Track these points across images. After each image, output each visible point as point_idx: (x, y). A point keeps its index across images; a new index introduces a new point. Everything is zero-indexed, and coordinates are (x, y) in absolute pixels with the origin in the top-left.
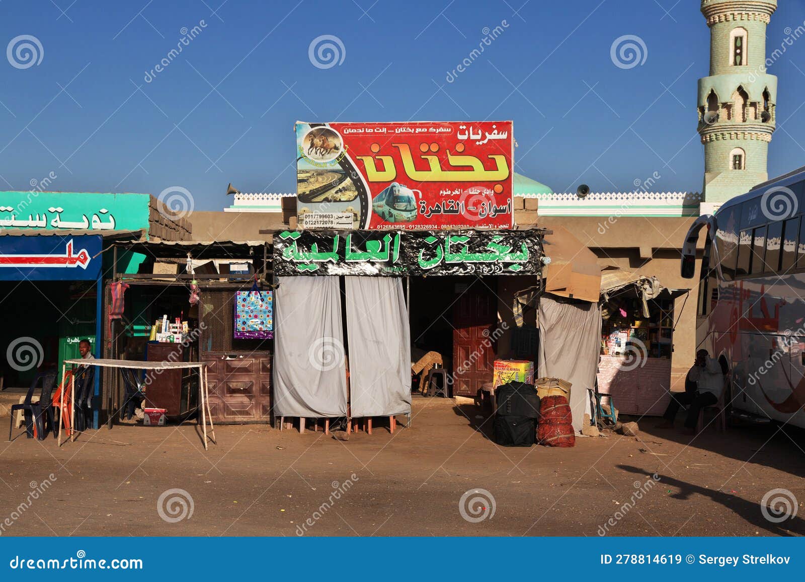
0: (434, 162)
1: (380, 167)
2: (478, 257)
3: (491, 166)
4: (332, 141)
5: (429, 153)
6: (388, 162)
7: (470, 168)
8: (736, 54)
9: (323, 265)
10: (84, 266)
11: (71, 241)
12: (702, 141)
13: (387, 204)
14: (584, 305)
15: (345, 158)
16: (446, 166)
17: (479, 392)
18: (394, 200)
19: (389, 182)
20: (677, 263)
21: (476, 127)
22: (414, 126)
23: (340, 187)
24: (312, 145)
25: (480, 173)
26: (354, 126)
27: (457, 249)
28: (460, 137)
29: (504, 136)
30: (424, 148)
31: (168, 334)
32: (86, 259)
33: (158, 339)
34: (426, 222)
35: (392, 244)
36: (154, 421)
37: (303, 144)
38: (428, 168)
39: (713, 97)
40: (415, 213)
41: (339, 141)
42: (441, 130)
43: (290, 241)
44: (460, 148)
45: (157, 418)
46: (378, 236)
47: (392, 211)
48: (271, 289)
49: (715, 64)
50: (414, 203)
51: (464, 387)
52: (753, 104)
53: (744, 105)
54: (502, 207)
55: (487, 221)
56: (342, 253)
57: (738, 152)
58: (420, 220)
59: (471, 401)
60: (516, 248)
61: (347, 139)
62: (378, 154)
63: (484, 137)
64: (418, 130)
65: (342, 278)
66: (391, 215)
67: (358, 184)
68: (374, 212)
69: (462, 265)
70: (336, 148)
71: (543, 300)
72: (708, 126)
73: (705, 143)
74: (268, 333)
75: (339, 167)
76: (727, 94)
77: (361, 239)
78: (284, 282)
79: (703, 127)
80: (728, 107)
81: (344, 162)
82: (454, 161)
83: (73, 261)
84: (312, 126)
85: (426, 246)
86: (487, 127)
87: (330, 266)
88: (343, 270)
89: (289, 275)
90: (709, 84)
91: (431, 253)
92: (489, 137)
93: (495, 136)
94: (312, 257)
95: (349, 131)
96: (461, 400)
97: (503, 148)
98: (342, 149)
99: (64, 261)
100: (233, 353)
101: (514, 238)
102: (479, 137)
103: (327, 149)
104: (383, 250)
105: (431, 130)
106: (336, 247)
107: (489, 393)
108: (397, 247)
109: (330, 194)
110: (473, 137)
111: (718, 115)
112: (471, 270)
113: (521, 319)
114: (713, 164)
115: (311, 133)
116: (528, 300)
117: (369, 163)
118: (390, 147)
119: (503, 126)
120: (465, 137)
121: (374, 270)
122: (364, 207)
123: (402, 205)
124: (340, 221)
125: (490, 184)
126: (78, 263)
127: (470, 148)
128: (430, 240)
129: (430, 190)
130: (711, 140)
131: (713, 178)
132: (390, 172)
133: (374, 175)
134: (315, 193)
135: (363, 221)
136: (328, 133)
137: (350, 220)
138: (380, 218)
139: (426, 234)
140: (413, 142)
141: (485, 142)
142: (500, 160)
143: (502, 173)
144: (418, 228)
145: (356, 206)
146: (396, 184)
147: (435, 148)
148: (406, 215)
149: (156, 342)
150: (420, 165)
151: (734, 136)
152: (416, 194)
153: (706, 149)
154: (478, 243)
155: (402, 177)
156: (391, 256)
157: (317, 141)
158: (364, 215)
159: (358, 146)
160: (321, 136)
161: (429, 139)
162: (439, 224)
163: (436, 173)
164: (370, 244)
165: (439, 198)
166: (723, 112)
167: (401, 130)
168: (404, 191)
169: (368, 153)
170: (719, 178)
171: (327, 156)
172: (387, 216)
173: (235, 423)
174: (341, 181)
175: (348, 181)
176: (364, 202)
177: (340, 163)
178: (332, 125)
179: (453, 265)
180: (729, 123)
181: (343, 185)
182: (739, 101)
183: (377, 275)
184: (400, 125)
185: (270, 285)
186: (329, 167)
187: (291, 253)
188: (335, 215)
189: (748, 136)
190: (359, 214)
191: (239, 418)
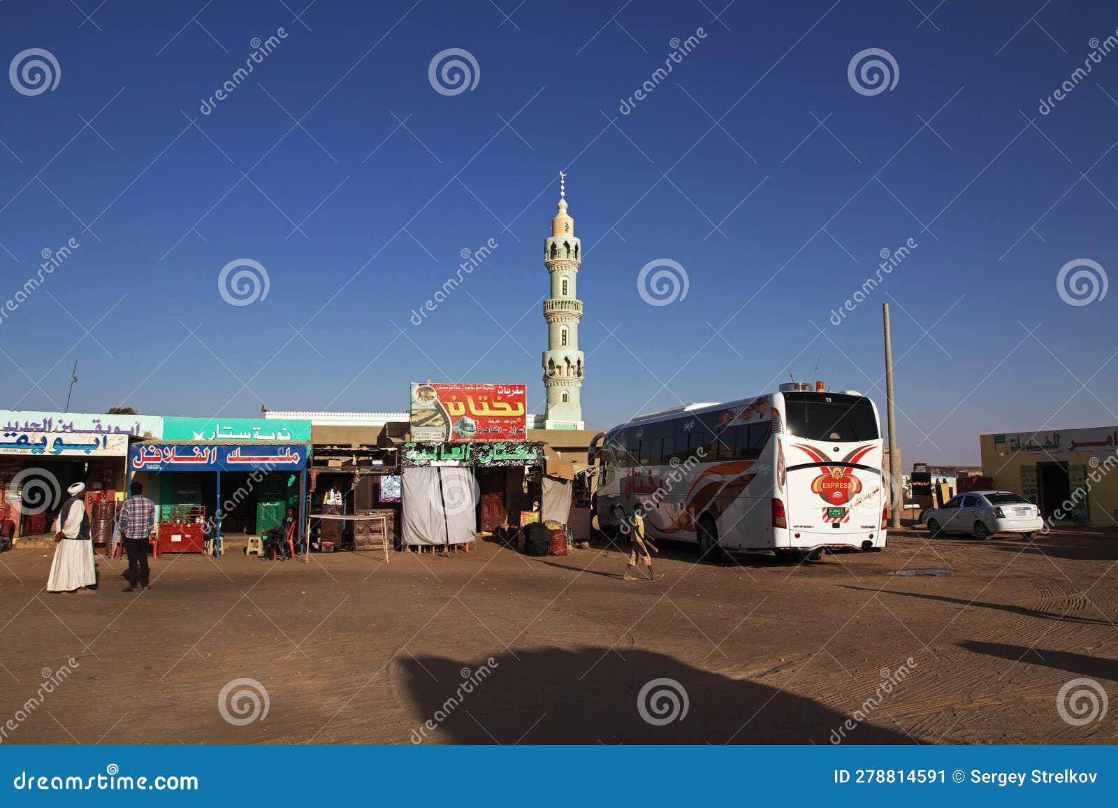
0: (485, 405)
1: (457, 408)
2: (512, 457)
3: (515, 408)
4: (431, 394)
5: (482, 400)
6: (461, 405)
7: (504, 409)
8: (563, 339)
9: (429, 461)
10: (296, 463)
11: (289, 448)
12: (545, 386)
13: (460, 427)
14: (564, 481)
15: (438, 404)
16: (491, 407)
17: (497, 529)
18: (464, 425)
19: (461, 416)
20: (586, 455)
21: (507, 387)
22: (475, 386)
23: (435, 418)
24: (420, 396)
25: (509, 412)
26: (443, 386)
27: (500, 452)
28: (499, 392)
29: (522, 392)
30: (480, 398)
31: (334, 500)
32: (297, 458)
33: (329, 503)
34: (480, 437)
35: (466, 449)
36: (328, 550)
37: (415, 395)
38: (482, 408)
39: (551, 362)
40: (475, 433)
41: (434, 394)
42: (489, 388)
43: (411, 448)
44: (499, 398)
45: (329, 548)
46: (459, 445)
47: (463, 431)
48: (400, 475)
49: (552, 344)
50: (475, 427)
51: (487, 526)
52: (573, 367)
53: (568, 367)
54: (521, 430)
55: (513, 437)
56: (439, 454)
57: (566, 393)
58: (478, 436)
59: (491, 534)
60: (530, 451)
61: (439, 393)
62: (456, 400)
63: (511, 393)
64: (477, 388)
65: (439, 469)
66: (462, 433)
67: (444, 416)
68: (453, 432)
69: (502, 461)
70: (433, 397)
71: (544, 479)
72: (549, 378)
73: (547, 387)
74: (398, 499)
75: (434, 407)
76: (560, 361)
77: (449, 448)
78: (407, 471)
79: (546, 378)
80: (559, 367)
81: (437, 406)
82: (496, 405)
83: (290, 459)
84: (420, 385)
85: (482, 450)
86: (513, 388)
87: (432, 462)
88: (440, 464)
89: (410, 466)
90: (549, 355)
91: (486, 453)
92: (514, 393)
93: (517, 392)
94: (423, 457)
95: (440, 388)
96: (485, 534)
97: (521, 398)
98: (436, 398)
99: (285, 459)
100: (374, 510)
101: (530, 446)
102: (509, 392)
103: (428, 398)
104: (460, 453)
105: (484, 388)
106: (436, 452)
107: (504, 529)
108: (468, 452)
109: (429, 422)
110: (506, 393)
111: (554, 373)
112: (507, 463)
113: (527, 489)
114: (552, 399)
115: (419, 389)
116: (532, 479)
117: (451, 405)
118: (461, 397)
119: (522, 387)
120: (502, 393)
121: (457, 463)
122: (448, 429)
123: (469, 429)
124: (435, 437)
125: (514, 418)
126: (293, 461)
127: (504, 398)
128: (486, 448)
129: (482, 420)
130: (551, 386)
131: (552, 407)
132: (462, 411)
133: (453, 412)
134: (421, 422)
135: (447, 437)
136: (427, 389)
137: (440, 436)
138: (457, 435)
139: (483, 444)
140: (475, 395)
141: (512, 395)
142: (520, 405)
143: (520, 412)
144: (477, 441)
145: (444, 429)
146: (465, 417)
147: (486, 398)
148: (470, 434)
149: (327, 504)
150: (479, 407)
151: (563, 384)
152: (476, 422)
153: (547, 390)
154: (511, 449)
155: (468, 413)
156: (465, 456)
157: (423, 394)
158: (448, 433)
159: (445, 397)
160: (425, 390)
161: (482, 393)
162: (488, 439)
163: (486, 411)
164: (454, 450)
165: (488, 425)
166: (557, 370)
167: (468, 388)
168: (470, 421)
169: (450, 400)
170: (555, 407)
171: (428, 401)
172: (460, 434)
173: (376, 550)
174: (435, 415)
175: (439, 415)
176: (448, 427)
177: (436, 406)
178: (430, 385)
179: (498, 461)
180: (560, 376)
181: (437, 417)
182: (565, 365)
183: (457, 467)
184: (468, 386)
185: (398, 472)
186: (429, 408)
187: (412, 454)
188: (432, 433)
189: (570, 384)
190: (445, 433)
191: (376, 547)
